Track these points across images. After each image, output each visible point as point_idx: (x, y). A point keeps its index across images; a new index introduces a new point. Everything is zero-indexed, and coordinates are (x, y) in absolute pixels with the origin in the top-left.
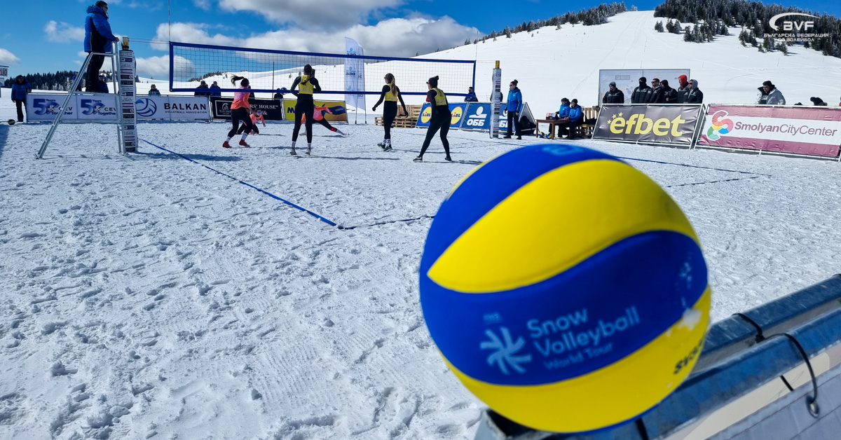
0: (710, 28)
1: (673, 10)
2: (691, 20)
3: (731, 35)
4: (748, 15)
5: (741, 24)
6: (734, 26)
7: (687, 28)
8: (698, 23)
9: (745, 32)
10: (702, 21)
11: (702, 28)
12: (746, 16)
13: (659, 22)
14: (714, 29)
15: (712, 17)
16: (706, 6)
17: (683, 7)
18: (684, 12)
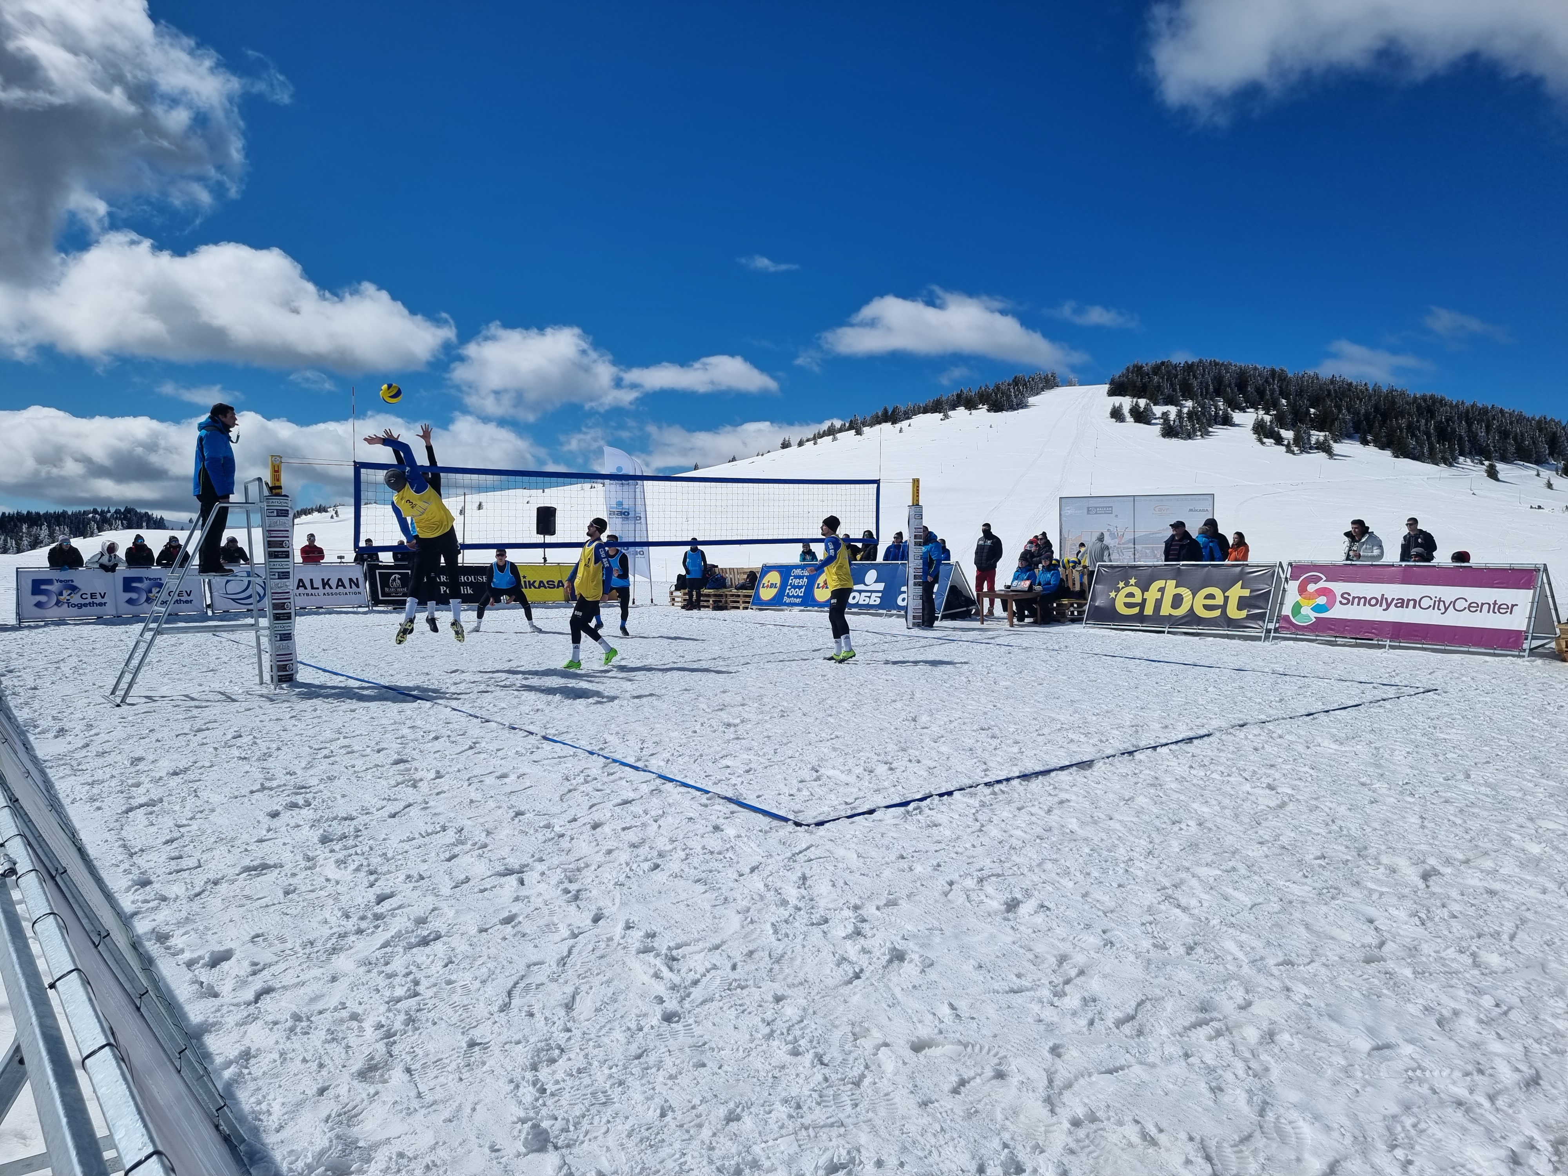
0: (1203, 414)
1: (1139, 384)
2: (1170, 400)
3: (1238, 425)
4: (1265, 390)
5: (1254, 406)
6: (1243, 410)
7: (1165, 415)
8: (1182, 406)
9: (1262, 419)
10: (1189, 404)
11: (1190, 414)
12: (1261, 392)
13: (1117, 405)
14: (1210, 415)
15: (1206, 394)
16: (1195, 377)
17: (1156, 379)
18: (1159, 388)
